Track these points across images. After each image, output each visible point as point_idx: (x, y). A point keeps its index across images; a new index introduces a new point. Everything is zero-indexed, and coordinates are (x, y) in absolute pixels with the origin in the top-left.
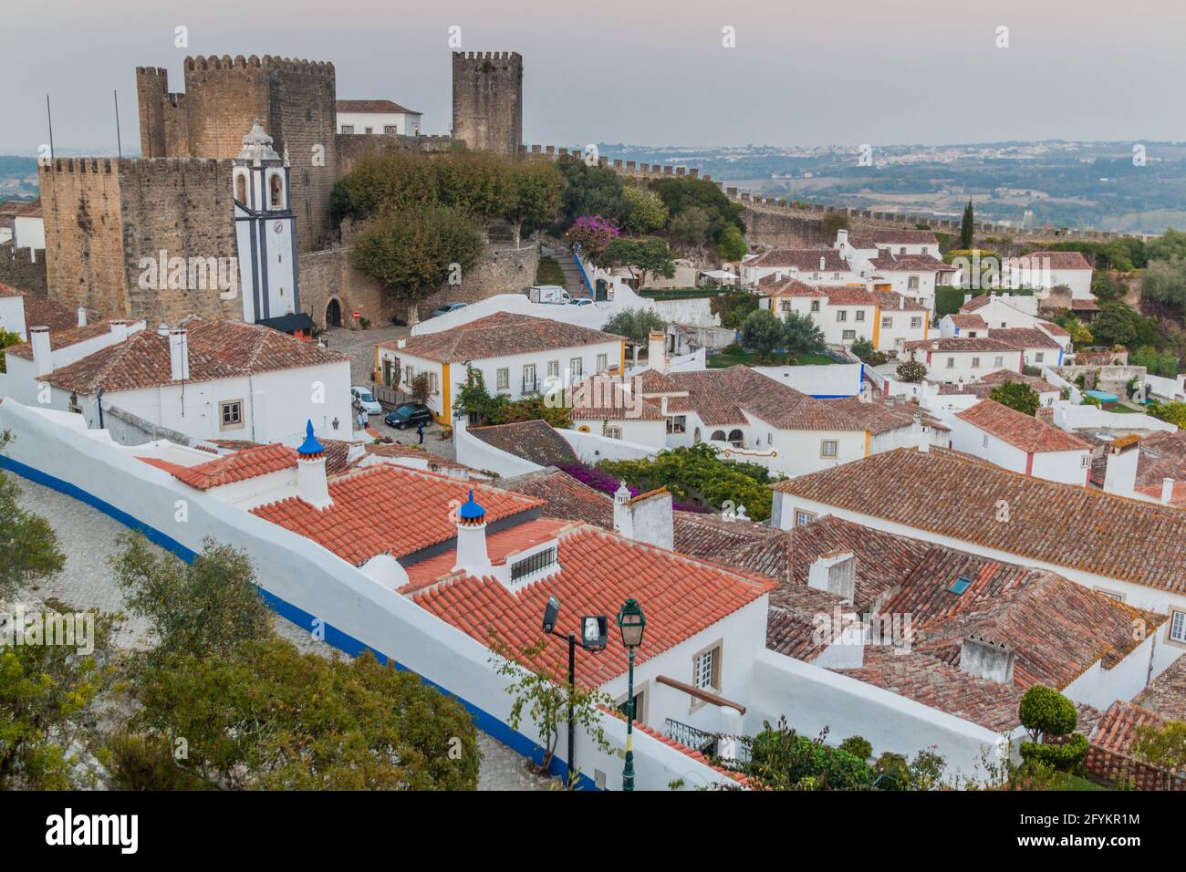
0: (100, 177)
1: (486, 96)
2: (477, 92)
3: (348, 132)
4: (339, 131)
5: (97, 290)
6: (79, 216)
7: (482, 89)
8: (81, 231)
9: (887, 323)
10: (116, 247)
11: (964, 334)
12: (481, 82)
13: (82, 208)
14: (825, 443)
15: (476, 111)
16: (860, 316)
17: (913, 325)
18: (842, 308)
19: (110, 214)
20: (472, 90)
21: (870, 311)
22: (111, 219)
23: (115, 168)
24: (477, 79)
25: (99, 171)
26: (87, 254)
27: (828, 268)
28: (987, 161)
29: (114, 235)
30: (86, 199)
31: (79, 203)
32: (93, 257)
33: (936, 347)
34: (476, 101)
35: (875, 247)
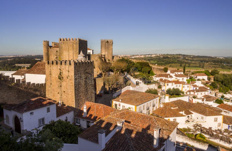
0: (67, 66)
1: (107, 47)
3: (89, 54)
4: (88, 54)
5: (63, 96)
6: (59, 76)
7: (106, 46)
8: (59, 80)
9: (184, 87)
10: (71, 85)
11: (195, 88)
12: (106, 45)
13: (60, 74)
14: (215, 118)
15: (105, 50)
16: (180, 86)
17: (188, 87)
18: (177, 85)
19: (70, 76)
20: (104, 46)
21: (181, 85)
22: (70, 77)
23: (73, 63)
24: (105, 44)
25: (67, 64)
26: (61, 86)
27: (170, 77)
28: (148, 57)
29: (71, 81)
30: (61, 72)
31: (59, 73)
32: (63, 87)
33: (195, 91)
34: (105, 48)
35: (174, 73)
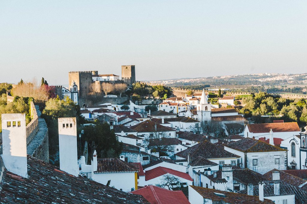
2: (125, 72)
9: (179, 109)
16: (174, 108)
17: (184, 109)
18: (171, 106)
24: (125, 70)
